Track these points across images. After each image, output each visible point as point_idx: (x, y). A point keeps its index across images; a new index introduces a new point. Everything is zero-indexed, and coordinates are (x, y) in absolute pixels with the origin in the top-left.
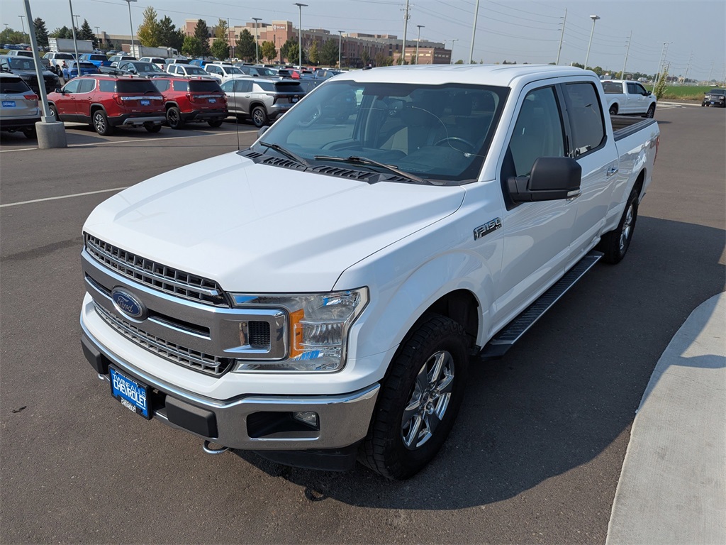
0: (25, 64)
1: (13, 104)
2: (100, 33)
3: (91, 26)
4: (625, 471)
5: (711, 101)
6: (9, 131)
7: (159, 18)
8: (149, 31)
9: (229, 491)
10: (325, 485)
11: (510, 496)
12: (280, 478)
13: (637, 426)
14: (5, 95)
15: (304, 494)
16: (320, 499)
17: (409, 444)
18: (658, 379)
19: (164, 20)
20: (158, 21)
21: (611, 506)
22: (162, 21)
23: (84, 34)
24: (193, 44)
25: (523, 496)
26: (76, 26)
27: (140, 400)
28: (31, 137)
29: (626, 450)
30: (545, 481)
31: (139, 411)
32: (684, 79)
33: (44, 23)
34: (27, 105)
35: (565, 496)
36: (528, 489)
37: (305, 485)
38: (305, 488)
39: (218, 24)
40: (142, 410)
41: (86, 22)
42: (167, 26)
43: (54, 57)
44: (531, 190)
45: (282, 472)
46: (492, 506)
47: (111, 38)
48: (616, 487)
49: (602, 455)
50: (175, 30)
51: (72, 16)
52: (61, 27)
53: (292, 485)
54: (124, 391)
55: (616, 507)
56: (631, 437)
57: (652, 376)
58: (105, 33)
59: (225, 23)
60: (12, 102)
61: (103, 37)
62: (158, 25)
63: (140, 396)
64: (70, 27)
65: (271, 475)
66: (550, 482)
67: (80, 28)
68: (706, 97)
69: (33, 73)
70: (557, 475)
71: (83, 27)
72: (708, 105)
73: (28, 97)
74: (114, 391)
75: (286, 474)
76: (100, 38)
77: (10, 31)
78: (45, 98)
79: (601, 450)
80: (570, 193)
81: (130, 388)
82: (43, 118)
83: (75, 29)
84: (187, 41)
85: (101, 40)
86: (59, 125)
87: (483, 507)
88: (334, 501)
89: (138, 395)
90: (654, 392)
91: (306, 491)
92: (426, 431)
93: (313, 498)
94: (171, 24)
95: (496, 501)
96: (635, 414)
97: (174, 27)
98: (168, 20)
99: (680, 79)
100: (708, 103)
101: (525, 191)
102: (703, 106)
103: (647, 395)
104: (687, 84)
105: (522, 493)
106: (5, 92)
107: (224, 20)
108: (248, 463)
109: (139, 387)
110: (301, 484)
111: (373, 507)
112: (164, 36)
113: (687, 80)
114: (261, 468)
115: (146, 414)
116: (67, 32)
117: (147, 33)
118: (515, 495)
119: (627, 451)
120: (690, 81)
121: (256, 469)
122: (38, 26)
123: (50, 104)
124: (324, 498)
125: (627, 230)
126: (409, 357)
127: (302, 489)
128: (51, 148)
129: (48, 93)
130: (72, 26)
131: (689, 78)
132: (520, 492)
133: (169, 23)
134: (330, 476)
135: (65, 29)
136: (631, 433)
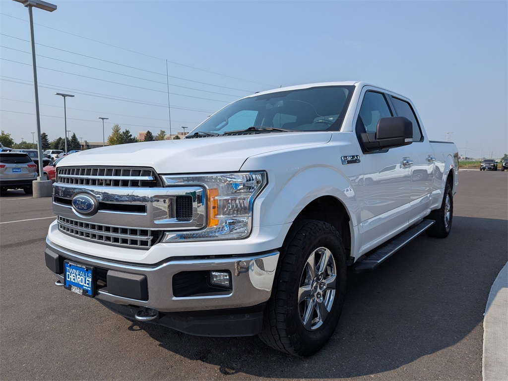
0: (31, 154)
1: (19, 170)
2: (83, 141)
3: (77, 137)
4: (486, 350)
5: (486, 167)
6: (15, 189)
7: (121, 131)
8: (115, 139)
9: (155, 370)
10: (236, 365)
11: (394, 368)
12: (199, 361)
13: (487, 322)
14: (15, 164)
15: (219, 371)
16: (233, 373)
17: (305, 323)
18: (495, 295)
19: (125, 132)
20: (121, 133)
21: (481, 372)
22: (123, 132)
23: (72, 141)
25: (405, 367)
26: (67, 136)
27: (87, 282)
28: (28, 192)
29: (482, 338)
30: (421, 358)
31: (85, 292)
32: (464, 157)
33: (47, 136)
34: (29, 171)
35: (440, 367)
36: (408, 363)
37: (219, 365)
38: (219, 367)
39: (159, 133)
40: (87, 291)
41: (74, 134)
42: (126, 135)
43: (51, 152)
44: (378, 139)
45: (200, 357)
46: (380, 375)
47: (90, 144)
48: (482, 360)
49: (464, 341)
50: (132, 137)
51: (66, 131)
52: (58, 138)
53: (207, 365)
54: (74, 279)
55: (486, 373)
56: (484, 329)
57: (490, 294)
58: (86, 141)
59: (164, 132)
60: (19, 169)
61: (84, 144)
62: (121, 135)
63: (87, 279)
64: (63, 137)
65: (191, 359)
66: (425, 358)
67: (70, 138)
68: (482, 164)
69: (36, 159)
70: (430, 354)
71: (72, 137)
72: (484, 170)
73: (30, 166)
74: (67, 282)
75: (203, 358)
76: (83, 144)
77: (25, 143)
78: (42, 169)
79: (462, 337)
80: (406, 140)
81: (79, 275)
82: (38, 178)
83: (67, 138)
85: (83, 145)
86: (49, 182)
87: (372, 376)
88: (244, 374)
89: (85, 278)
90: (494, 302)
91: (220, 369)
92: (317, 320)
93: (226, 373)
94: (130, 134)
95: (383, 371)
96: (484, 316)
97: (131, 136)
98: (127, 132)
99: (462, 158)
100: (484, 169)
101: (374, 140)
102: (481, 170)
103: (490, 305)
104: (468, 160)
105: (404, 366)
106: (15, 163)
107: (163, 130)
108: (171, 352)
109: (87, 270)
110: (216, 364)
111: (278, 377)
113: (466, 158)
114: (182, 355)
115: (90, 293)
116: (61, 141)
117: (114, 139)
118: (398, 367)
119: (484, 338)
120: (469, 159)
121: (178, 356)
122: (43, 138)
123: (45, 173)
124: (236, 372)
125: (448, 214)
126: (301, 240)
127: (217, 368)
128: (41, 197)
129: (44, 167)
130: (65, 136)
131: (468, 157)
132: (402, 365)
133: (128, 134)
134: (240, 359)
135: (60, 138)
136: (484, 327)
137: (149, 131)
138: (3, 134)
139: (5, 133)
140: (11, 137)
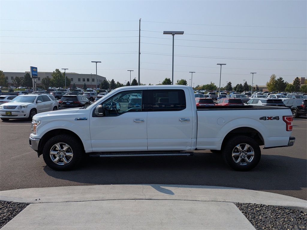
7: (276, 79)
8: (272, 83)
19: (279, 79)
24: (291, 87)
41: (246, 82)
47: (259, 87)
52: (237, 84)
58: (257, 85)
61: (256, 87)
62: (276, 81)
64: (240, 84)
67: (243, 85)
84: (288, 86)
94: (282, 80)
97: (283, 81)
98: (281, 79)
112: (278, 85)
117: (270, 84)
133: (281, 80)
137: (297, 78)
138: (211, 83)
139: (212, 83)
140: (215, 85)
